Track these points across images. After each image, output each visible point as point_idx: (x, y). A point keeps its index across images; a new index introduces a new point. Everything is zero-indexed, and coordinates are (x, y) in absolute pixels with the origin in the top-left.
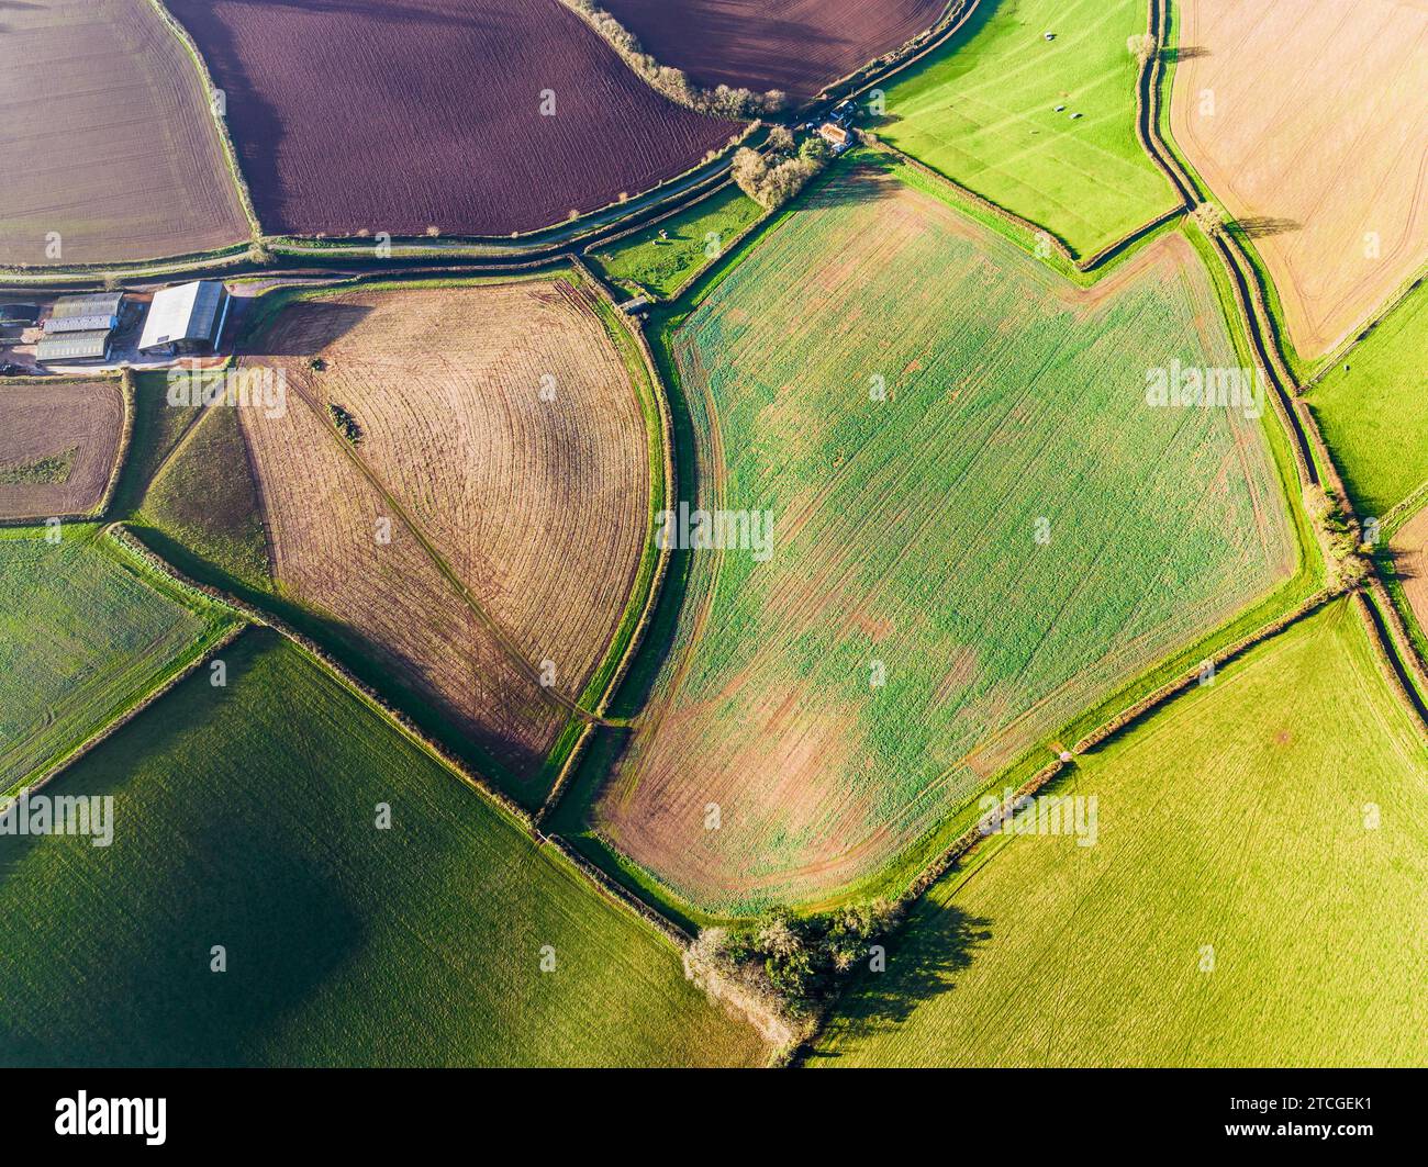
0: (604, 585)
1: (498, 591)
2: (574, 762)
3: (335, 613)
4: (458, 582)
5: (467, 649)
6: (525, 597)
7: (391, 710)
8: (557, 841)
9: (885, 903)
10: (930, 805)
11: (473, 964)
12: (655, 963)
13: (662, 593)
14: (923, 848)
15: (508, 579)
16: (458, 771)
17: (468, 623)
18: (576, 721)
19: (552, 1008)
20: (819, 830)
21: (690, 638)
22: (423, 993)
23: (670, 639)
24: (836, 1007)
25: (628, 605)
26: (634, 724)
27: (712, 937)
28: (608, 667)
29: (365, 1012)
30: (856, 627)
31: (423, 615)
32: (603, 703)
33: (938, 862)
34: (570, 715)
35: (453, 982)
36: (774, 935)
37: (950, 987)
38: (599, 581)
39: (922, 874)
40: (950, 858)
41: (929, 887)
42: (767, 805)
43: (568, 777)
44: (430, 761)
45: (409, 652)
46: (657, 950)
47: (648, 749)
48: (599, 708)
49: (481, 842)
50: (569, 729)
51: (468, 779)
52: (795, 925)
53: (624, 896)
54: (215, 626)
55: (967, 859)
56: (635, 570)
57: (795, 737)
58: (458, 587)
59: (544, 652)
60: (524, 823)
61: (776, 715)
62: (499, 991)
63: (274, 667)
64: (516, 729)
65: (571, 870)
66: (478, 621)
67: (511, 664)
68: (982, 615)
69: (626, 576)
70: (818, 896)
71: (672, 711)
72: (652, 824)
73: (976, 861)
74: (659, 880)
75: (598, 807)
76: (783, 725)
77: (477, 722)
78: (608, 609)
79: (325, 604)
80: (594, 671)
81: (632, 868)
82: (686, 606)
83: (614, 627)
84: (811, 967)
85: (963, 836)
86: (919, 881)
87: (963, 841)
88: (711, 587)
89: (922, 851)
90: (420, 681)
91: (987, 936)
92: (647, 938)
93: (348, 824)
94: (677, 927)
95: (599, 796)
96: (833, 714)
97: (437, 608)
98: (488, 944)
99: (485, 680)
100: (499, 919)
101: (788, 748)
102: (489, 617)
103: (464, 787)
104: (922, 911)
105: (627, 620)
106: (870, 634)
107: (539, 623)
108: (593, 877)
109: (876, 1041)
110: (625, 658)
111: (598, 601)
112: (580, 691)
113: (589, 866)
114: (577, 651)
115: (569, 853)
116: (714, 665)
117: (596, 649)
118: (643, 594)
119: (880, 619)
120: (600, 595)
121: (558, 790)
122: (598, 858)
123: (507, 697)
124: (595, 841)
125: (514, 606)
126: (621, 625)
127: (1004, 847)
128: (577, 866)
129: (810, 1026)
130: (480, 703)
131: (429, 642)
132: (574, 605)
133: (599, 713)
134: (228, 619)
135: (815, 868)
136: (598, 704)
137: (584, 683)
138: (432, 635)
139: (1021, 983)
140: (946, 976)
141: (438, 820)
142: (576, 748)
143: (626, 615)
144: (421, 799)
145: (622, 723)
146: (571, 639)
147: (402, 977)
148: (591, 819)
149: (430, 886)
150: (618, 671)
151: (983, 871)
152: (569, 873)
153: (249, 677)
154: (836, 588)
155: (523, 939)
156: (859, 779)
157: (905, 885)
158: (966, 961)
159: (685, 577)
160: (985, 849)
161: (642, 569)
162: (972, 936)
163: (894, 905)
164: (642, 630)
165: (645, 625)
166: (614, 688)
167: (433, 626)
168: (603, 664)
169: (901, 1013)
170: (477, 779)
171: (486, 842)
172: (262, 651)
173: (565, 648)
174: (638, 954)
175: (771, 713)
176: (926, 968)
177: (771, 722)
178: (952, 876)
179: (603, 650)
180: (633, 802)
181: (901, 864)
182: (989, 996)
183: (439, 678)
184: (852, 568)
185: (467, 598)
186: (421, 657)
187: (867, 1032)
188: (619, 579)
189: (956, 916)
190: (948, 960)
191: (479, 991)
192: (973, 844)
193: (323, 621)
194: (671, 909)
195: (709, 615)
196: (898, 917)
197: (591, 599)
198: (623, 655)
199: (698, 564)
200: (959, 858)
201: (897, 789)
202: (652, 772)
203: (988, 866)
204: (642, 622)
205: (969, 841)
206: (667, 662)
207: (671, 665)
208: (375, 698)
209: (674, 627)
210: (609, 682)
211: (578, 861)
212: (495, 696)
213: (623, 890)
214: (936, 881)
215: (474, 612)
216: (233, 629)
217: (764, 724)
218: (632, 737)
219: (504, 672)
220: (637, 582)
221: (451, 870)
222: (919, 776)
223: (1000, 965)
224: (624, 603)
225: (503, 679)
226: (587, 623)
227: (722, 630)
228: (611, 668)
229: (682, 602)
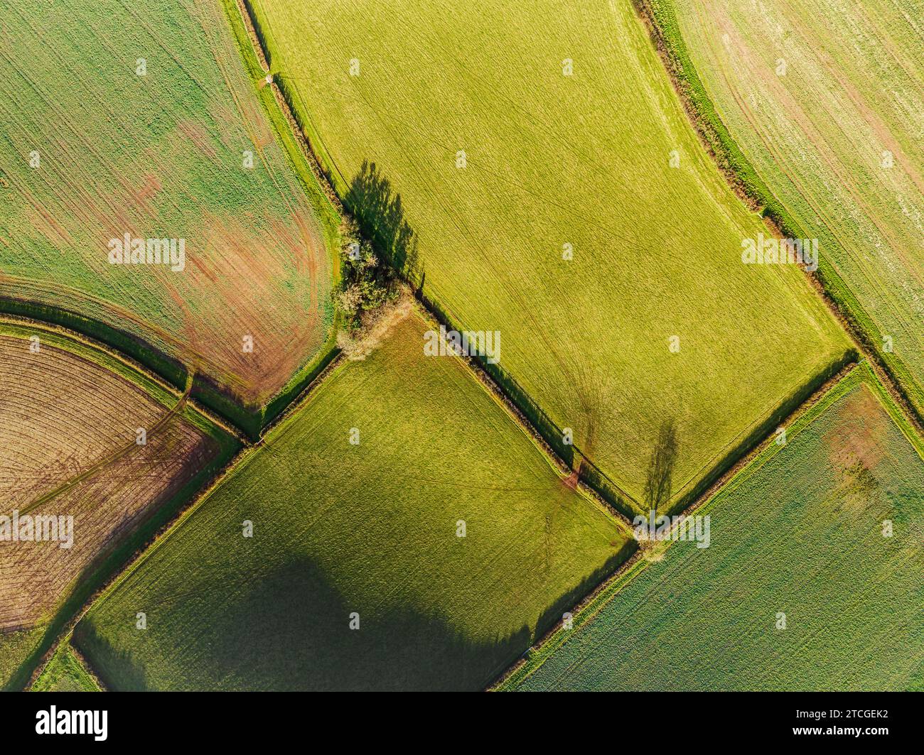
0: (81, 381)
1: (73, 459)
2: (213, 416)
3: (72, 581)
4: (60, 489)
5: (116, 484)
6: (81, 439)
7: (154, 540)
8: (264, 432)
9: (342, 225)
10: (285, 180)
11: (333, 491)
12: (352, 377)
13: (96, 338)
14: (311, 193)
15: (64, 451)
16: (205, 495)
17: (95, 483)
18: (184, 412)
19: (367, 444)
20: (288, 258)
21: (135, 322)
22: (346, 523)
24: (397, 271)
25: (101, 364)
26: (192, 371)
27: (342, 340)
28: (147, 385)
29: (351, 559)
30: (148, 201)
31: (84, 515)
32: (174, 392)
33: (322, 185)
34: (178, 415)
35: (342, 504)
36: (348, 301)
37: (398, 197)
38: (77, 384)
39: (328, 197)
40: (321, 177)
41: (337, 195)
42: (265, 290)
43: (222, 421)
44: (195, 514)
45: (112, 526)
46: (344, 375)
47: (212, 364)
48: (176, 394)
49: (257, 482)
50: (188, 417)
51: (212, 489)
52: (344, 287)
53: (307, 392)
54: (68, 668)
55: (324, 165)
56: (73, 356)
57: (222, 262)
58: (64, 488)
59: (128, 429)
60: (249, 454)
61: (204, 272)
62: (352, 476)
63: (107, 623)
64: (183, 454)
65: (285, 425)
66: (95, 475)
67: (133, 453)
68: (154, 106)
69: (77, 363)
70: (330, 267)
71: (188, 344)
72: (265, 368)
73: (327, 160)
74: (301, 368)
75: (247, 402)
76: (211, 268)
77: (172, 480)
78: (101, 380)
79: (63, 586)
80: (148, 395)
81: (291, 385)
82: (110, 322)
83: (116, 377)
84: (371, 281)
85: (309, 163)
86: (333, 200)
87: (312, 165)
88: (97, 301)
89: (314, 194)
91: (373, 166)
92: (336, 381)
93: (230, 570)
94: (333, 361)
95: (239, 401)
96: (210, 232)
97: (79, 505)
98: (323, 481)
99: (141, 473)
100: (308, 473)
101: (228, 268)
102: (93, 468)
103: (217, 492)
104: (351, 203)
105: (113, 366)
106: (155, 192)
107: (104, 431)
108: (292, 411)
109: (421, 251)
110: (142, 372)
111: (94, 387)
112: (162, 406)
113: (285, 412)
114: (130, 406)
115: (274, 425)
116: (157, 308)
117: (132, 392)
118: (94, 353)
119: (145, 182)
120: (89, 384)
121: (231, 428)
122: (279, 408)
123: (158, 458)
124: (269, 407)
125: (87, 448)
126: (116, 371)
127: (321, 139)
128: (283, 420)
129: (405, 289)
130: (159, 477)
131: (106, 512)
132: (94, 404)
133: (180, 395)
134: (64, 659)
135: (312, 266)
136: (173, 395)
137: (156, 403)
138: (101, 509)
139: (405, 153)
140: (392, 199)
141: (238, 510)
142: (203, 413)
143: (109, 367)
144: (221, 521)
145: (190, 380)
146: (121, 409)
147: (334, 536)
148: (253, 408)
149: (279, 517)
150: (151, 378)
151: (333, 157)
152: (287, 426)
153: (112, 640)
154: (114, 208)
155: (323, 459)
156: (259, 224)
157: (333, 210)
158: (385, 183)
159: (85, 319)
160: (320, 152)
161: (73, 351)
162: (371, 176)
163: (344, 220)
164: (122, 357)
165: (118, 354)
166: (163, 383)
167: (94, 509)
168: (144, 388)
169: (407, 231)
170: (213, 483)
171: (258, 479)
172: (94, 632)
173: (127, 414)
174: (344, 388)
175: (201, 275)
176: (385, 209)
177: (207, 276)
178: (333, 179)
179: (133, 386)
180: (247, 378)
181: (319, 210)
182: (409, 175)
183: (135, 505)
184: (100, 193)
185: (74, 481)
186: (117, 517)
187: (415, 255)
188: (78, 368)
189: (358, 182)
190: (382, 195)
191: (350, 488)
192: (315, 159)
193: (76, 589)
194: (321, 363)
195: (118, 306)
196: (352, 219)
197: (91, 391)
198: (139, 373)
199: (76, 308)
200: (322, 171)
201: (270, 200)
202: (229, 363)
203: (331, 153)
204: (116, 356)
205: (313, 161)
206: (150, 342)
207: (153, 340)
208: (143, 551)
209: (123, 333)
210: (156, 384)
211: (280, 419)
212: (155, 466)
213: (303, 393)
214: (334, 190)
215: (87, 476)
216: (72, 654)
217: (209, 282)
218: (202, 374)
219: (139, 458)
220: (83, 355)
221: (272, 503)
222: (264, 182)
223: (392, 162)
224: (98, 367)
225: (144, 460)
226: (110, 396)
227: (133, 299)
228: (148, 383)
229: (105, 324)
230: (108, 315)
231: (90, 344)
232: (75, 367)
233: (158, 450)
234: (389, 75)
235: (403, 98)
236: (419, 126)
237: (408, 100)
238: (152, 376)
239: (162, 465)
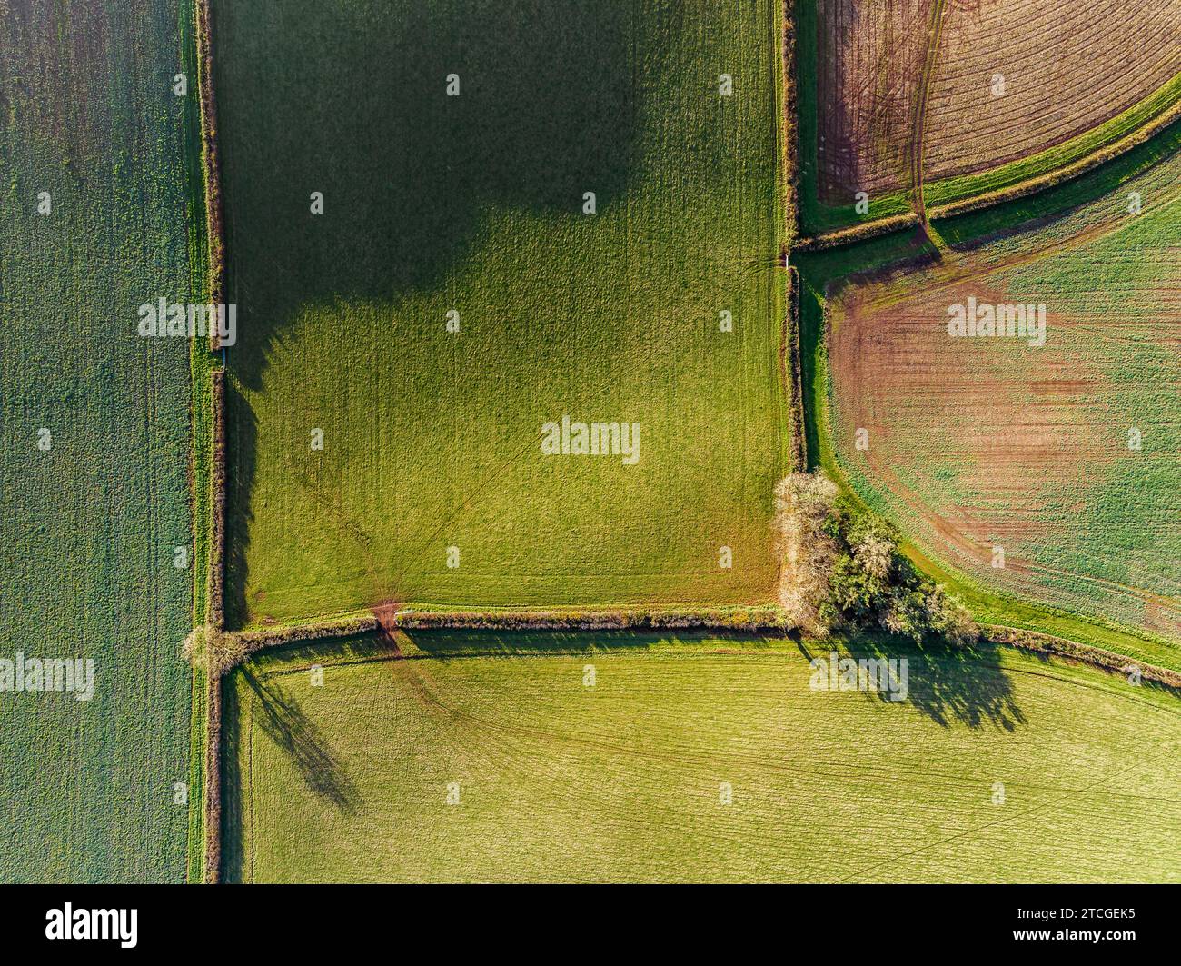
0: (1056, 107)
2: (870, 231)
5: (895, 32)
6: (987, 41)
7: (787, 17)
8: (794, 279)
10: (1081, 593)
12: (763, 448)
13: (1091, 172)
14: (1038, 613)
15: (993, 6)
16: (784, 132)
17: (920, 9)
18: (907, 199)
19: (662, 393)
20: (982, 506)
21: (1066, 238)
22: (590, 276)
23: (1051, 219)
24: (849, 634)
25: (1053, 149)
26: (948, 255)
27: (823, 487)
28: (978, 184)
32: (943, 209)
33: (1037, 638)
34: (908, 188)
37: (943, 723)
38: (1056, 98)
39: (1015, 630)
40: (1049, 647)
41: (1008, 645)
42: (966, 439)
43: (853, 237)
46: (773, 442)
47: (932, 288)
48: (935, 209)
49: (741, 211)
50: (896, 199)
51: (784, 149)
53: (795, 376)
55: (1059, 662)
56: (1094, 124)
57: (1048, 417)
59: (948, 110)
60: (786, 234)
61: (1055, 382)
62: (641, 337)
64: (858, 151)
65: (779, 312)
66: (929, 16)
67: (914, 88)
69: (1081, 121)
70: (925, 550)
71: (982, 279)
72: (870, 348)
73: (1062, 671)
74: (829, 394)
75: (851, 287)
76: (1051, 397)
77: (841, 108)
78: (1034, 133)
80: (966, 174)
81: (821, 362)
82: (1095, 207)
83: (1021, 154)
85: (1078, 645)
86: (1007, 633)
87: (1073, 647)
88: (1133, 215)
89: (1035, 616)
91: (1009, 726)
92: (776, 425)
94: (805, 444)
95: (861, 281)
96: (1097, 438)
98: (668, 295)
99: (880, 79)
100: (695, 285)
101: (1034, 418)
102: (941, 24)
103: (773, 150)
104: (985, 654)
105: (1039, 162)
107: (972, 78)
108: (788, 336)
110: (1000, 192)
111: (1036, 116)
112: (937, 178)
113: (795, 325)
114: (972, 140)
115: (792, 297)
116: (1057, 283)
117: (988, 157)
118: (1075, 153)
120: (1043, 112)
121: (837, 240)
122: (807, 321)
123: (880, 115)
124: (819, 311)
125: (970, 37)
126: (1029, 160)
127: (1095, 688)
128: (787, 314)
130: (857, 95)
133: (931, 213)
135: (945, 528)
136: (938, 204)
137: (947, 176)
139: (986, 782)
140: (948, 712)
141: (730, 156)
142: (885, 221)
143: (1041, 156)
145: (938, 241)
146: (979, 124)
148: (834, 291)
149: (673, 200)
150: (983, 197)
151: (1059, 683)
152: (775, 311)
156: (1057, 508)
157: (996, 622)
158: (974, 722)
159: (1123, 180)
160: (1079, 672)
161: (1100, 129)
162: (998, 712)
163: (973, 629)
164: (1040, 185)
165: (1047, 183)
166: (965, 207)
168: (978, 176)
170: (791, 155)
171: (744, 216)
173: (966, 127)
174: (759, 427)
175: (1054, 376)
176: (943, 692)
177: (1046, 383)
178: (1033, 658)
179: (992, 165)
180: (878, 314)
181: (1007, 603)
182: (954, 760)
188: (1073, 117)
189: (1005, 689)
190: (964, 706)
191: (629, 321)
192: (1077, 659)
194: (815, 425)
195: (1103, 236)
196: (965, 639)
197: (1033, 108)
198: (1001, 187)
199: (1148, 180)
200: (1054, 654)
201: (1074, 551)
202: (915, 309)
203: (1067, 685)
204: (1047, 177)
205: (1077, 654)
206: (1025, 235)
207: (1025, 242)
210: (965, 197)
211: (792, 311)
212: (874, 102)
213: (798, 370)
214: (1019, 647)
217: (1038, 377)
218: (934, 264)
219: (901, 89)
220: (1083, 137)
221: (699, 207)
222: (1102, 563)
223: (987, 753)
226: (1005, 125)
227: (1097, 262)
228: (980, 187)
229: (1097, 198)
232: (1078, 114)
233: (889, 123)
234: (1101, 852)
235: (1057, 843)
236: (1003, 832)
237: (1048, 847)
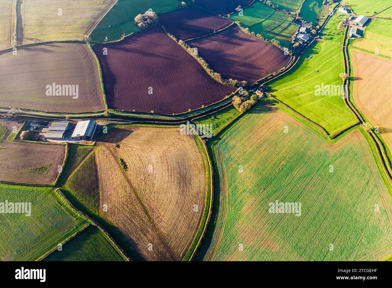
0: (192, 222)
1: (161, 221)
3: (114, 224)
4: (150, 217)
5: (151, 239)
6: (169, 224)
7: (127, 257)
13: (208, 227)
15: (164, 217)
17: (152, 230)
21: (216, 242)
23: (210, 243)
25: (198, 230)
30: (266, 245)
31: (139, 227)
38: (190, 221)
45: (134, 238)
54: (81, 224)
56: (201, 218)
58: (150, 218)
59: (173, 243)
63: (95, 239)
66: (155, 230)
67: (163, 246)
68: (305, 246)
69: (198, 220)
78: (192, 230)
79: (112, 220)
80: (187, 251)
82: (215, 232)
83: (194, 236)
88: (223, 226)
90: (136, 248)
97: (143, 225)
99: (155, 250)
102: (158, 229)
105: (198, 235)
106: (271, 249)
107: (172, 233)
110: (196, 247)
111: (189, 227)
112: (183, 257)
114: (182, 243)
116: (223, 252)
117: (188, 243)
118: (203, 226)
119: (274, 244)
120: (190, 226)
123: (161, 257)
125: (165, 226)
126: (196, 236)
130: (153, 258)
131: (140, 236)
132: (182, 228)
134: (84, 222)
137: (184, 254)
138: (141, 233)
143: (197, 233)
146: (181, 239)
150: (194, 251)
153: (88, 241)
154: (260, 232)
159: (215, 223)
161: (203, 218)
165: (203, 237)
166: (193, 257)
167: (142, 231)
168: (189, 249)
172: (93, 233)
173: (179, 242)
179: (190, 244)
183: (142, 248)
184: (265, 226)
185: (152, 222)
186: (137, 240)
188: (196, 221)
193: (110, 225)
195: (222, 235)
197: (188, 226)
198: (196, 246)
199: (219, 218)
204: (202, 236)
206: (208, 250)
207: (210, 251)
208: (123, 253)
209: (211, 238)
210: (191, 255)
212: (158, 256)
215: (154, 227)
216: (86, 226)
219: (161, 248)
220: (201, 222)
224: (197, 229)
225: (160, 251)
226: (186, 234)
227: (225, 241)
228: (192, 250)
229: (214, 230)
230: (218, 231)
231: (206, 225)
232: (196, 220)
233: (164, 256)
238: (195, 252)
239: (158, 259)
